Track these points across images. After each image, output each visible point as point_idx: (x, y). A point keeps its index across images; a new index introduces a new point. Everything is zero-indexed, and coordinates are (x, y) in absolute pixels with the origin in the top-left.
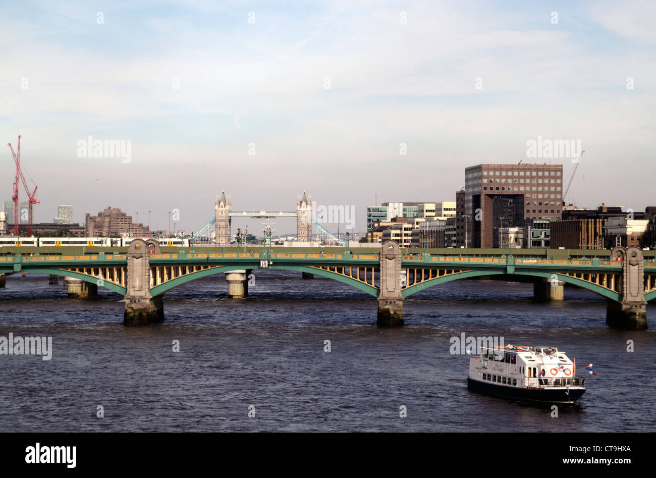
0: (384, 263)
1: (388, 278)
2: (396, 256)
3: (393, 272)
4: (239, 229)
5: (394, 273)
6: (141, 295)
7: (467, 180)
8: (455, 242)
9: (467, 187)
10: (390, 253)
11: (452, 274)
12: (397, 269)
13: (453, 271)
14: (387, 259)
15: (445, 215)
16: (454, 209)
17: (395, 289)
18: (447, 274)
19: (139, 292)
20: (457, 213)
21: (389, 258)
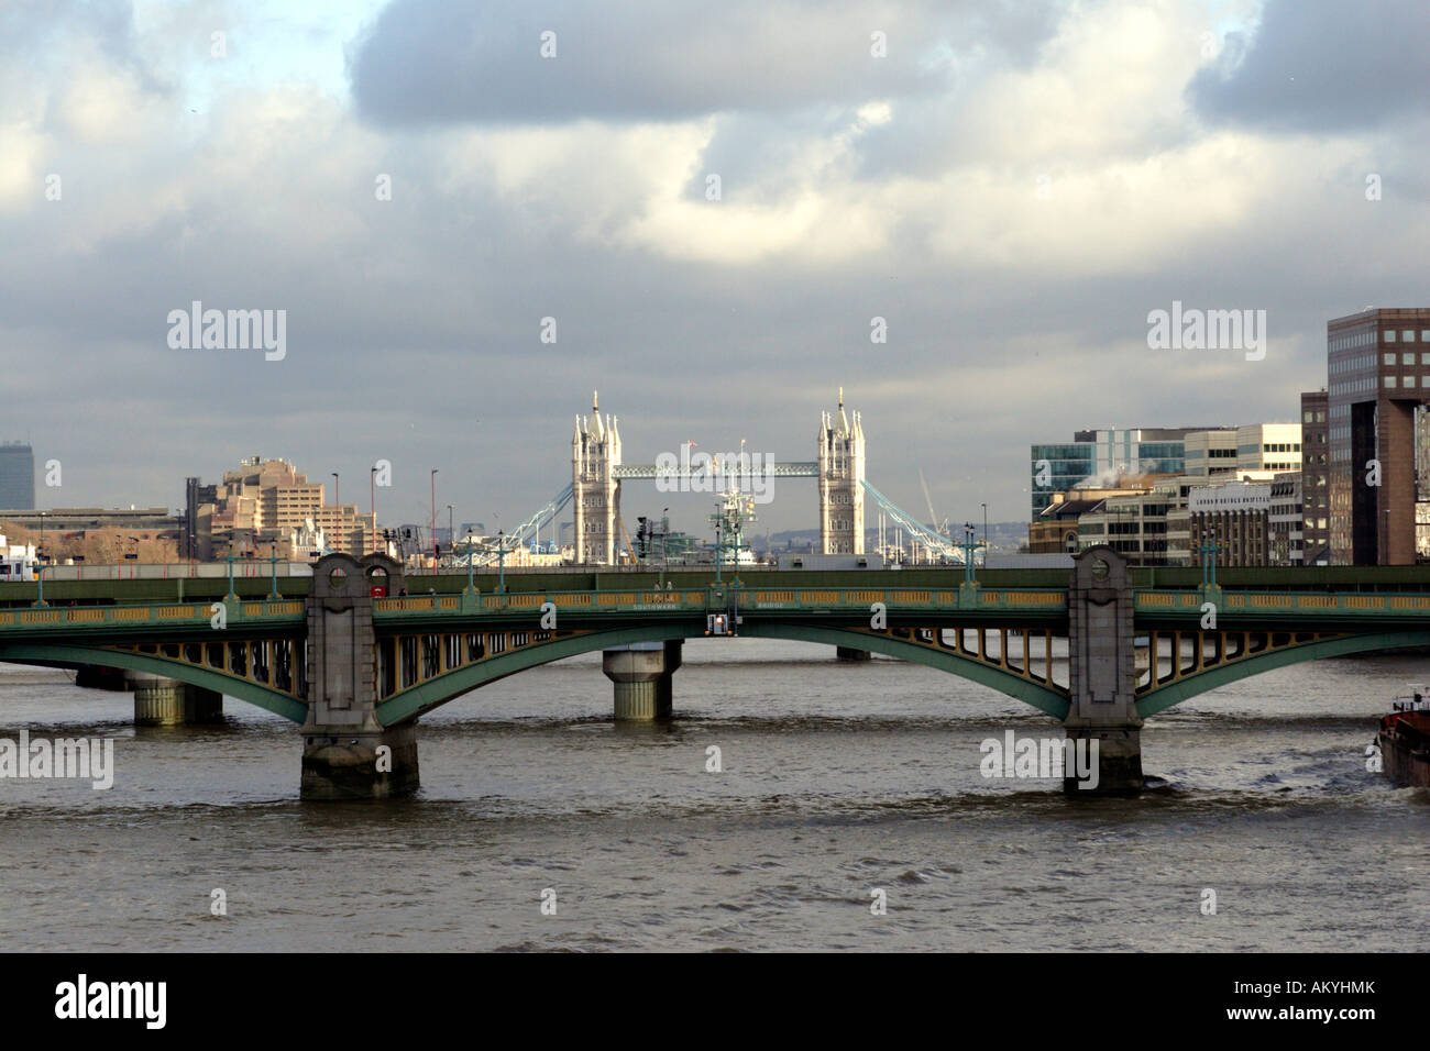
0: (1082, 614)
1: (1094, 661)
2: (1119, 595)
3: (1109, 642)
4: (641, 520)
5: (1113, 644)
6: (352, 722)
7: (1333, 357)
8: (1299, 548)
9: (1332, 379)
10: (1100, 586)
11: (1290, 645)
12: (1122, 632)
13: (1293, 638)
14: (1091, 605)
15: (1267, 466)
16: (1297, 448)
17: (1116, 693)
18: (1274, 645)
19: (343, 713)
20: (1306, 458)
21: (1097, 599)
